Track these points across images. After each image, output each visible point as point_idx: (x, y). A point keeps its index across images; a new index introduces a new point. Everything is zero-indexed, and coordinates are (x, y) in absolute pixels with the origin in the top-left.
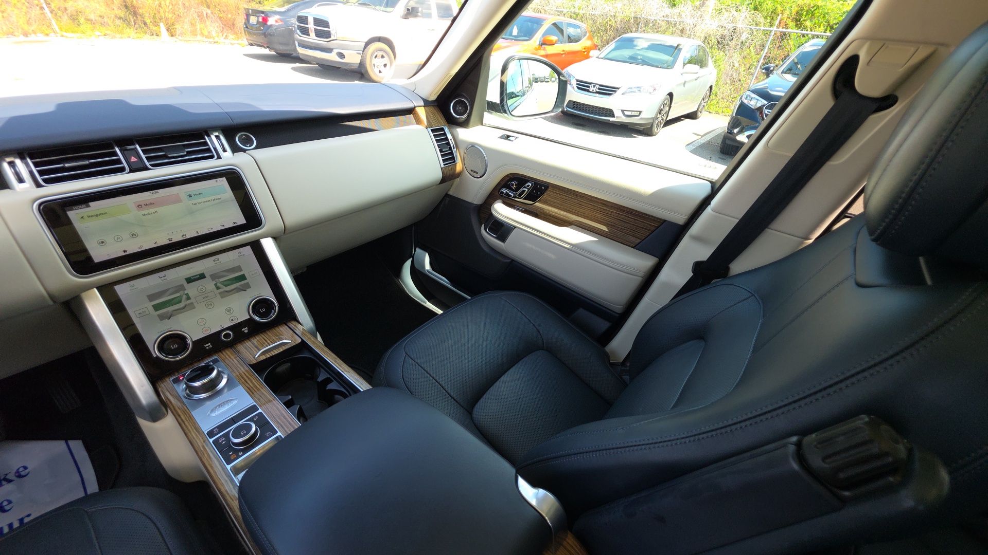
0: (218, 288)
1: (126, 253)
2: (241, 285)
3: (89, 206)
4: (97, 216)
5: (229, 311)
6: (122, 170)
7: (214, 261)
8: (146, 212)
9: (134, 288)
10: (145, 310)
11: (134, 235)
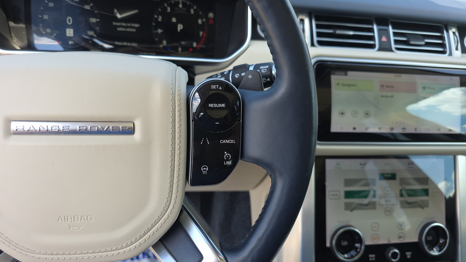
0: (402, 195)
1: (354, 131)
2: (421, 201)
3: (346, 74)
4: (349, 85)
5: (401, 225)
6: (372, 46)
7: (408, 164)
8: (385, 94)
9: (338, 167)
10: (338, 193)
11: (367, 114)
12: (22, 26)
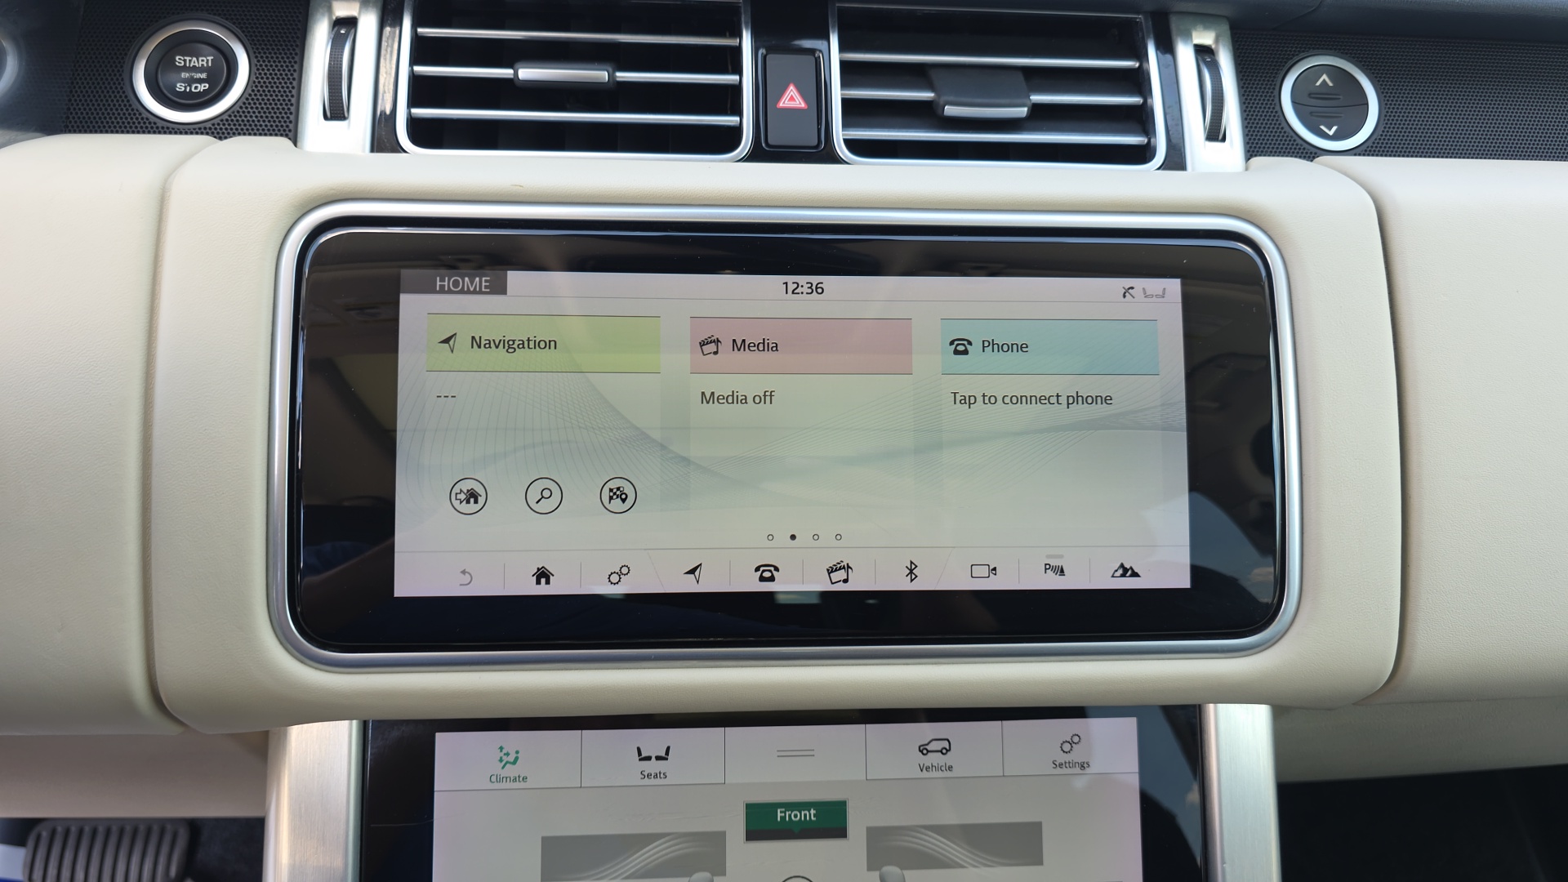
1: (543, 590)
3: (499, 288)
4: (510, 346)
7: (923, 750)
8: (722, 384)
9: (511, 771)
11: (619, 494)
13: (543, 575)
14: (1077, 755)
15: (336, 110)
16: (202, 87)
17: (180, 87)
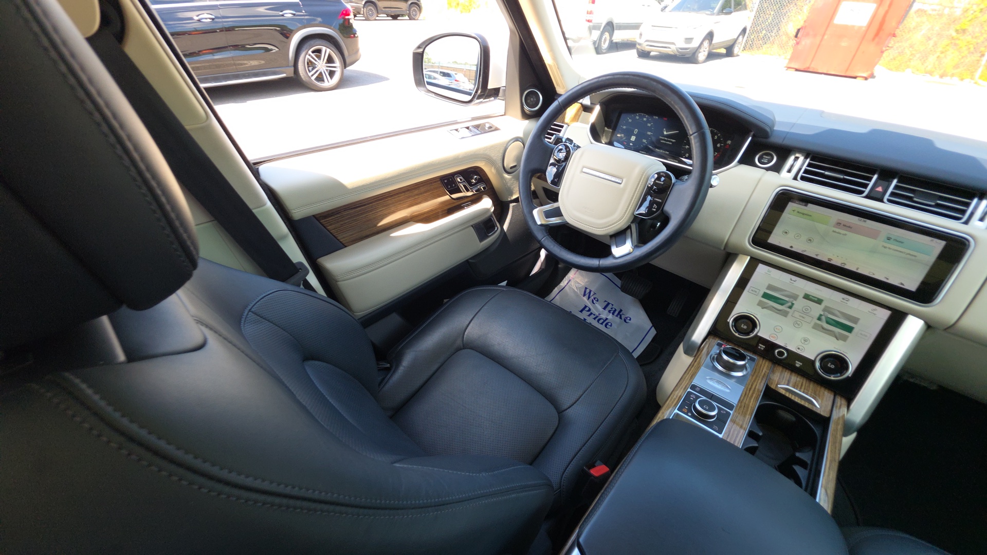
0: (819, 319)
1: (791, 249)
2: (839, 333)
3: (806, 206)
4: (803, 214)
5: (805, 341)
6: (860, 193)
7: (843, 299)
8: (838, 230)
9: (769, 273)
10: (758, 291)
11: (810, 240)
12: (611, 130)
13: (791, 247)
14: (875, 312)
15: (789, 171)
16: (766, 161)
17: (763, 161)
